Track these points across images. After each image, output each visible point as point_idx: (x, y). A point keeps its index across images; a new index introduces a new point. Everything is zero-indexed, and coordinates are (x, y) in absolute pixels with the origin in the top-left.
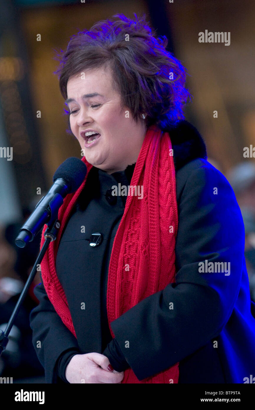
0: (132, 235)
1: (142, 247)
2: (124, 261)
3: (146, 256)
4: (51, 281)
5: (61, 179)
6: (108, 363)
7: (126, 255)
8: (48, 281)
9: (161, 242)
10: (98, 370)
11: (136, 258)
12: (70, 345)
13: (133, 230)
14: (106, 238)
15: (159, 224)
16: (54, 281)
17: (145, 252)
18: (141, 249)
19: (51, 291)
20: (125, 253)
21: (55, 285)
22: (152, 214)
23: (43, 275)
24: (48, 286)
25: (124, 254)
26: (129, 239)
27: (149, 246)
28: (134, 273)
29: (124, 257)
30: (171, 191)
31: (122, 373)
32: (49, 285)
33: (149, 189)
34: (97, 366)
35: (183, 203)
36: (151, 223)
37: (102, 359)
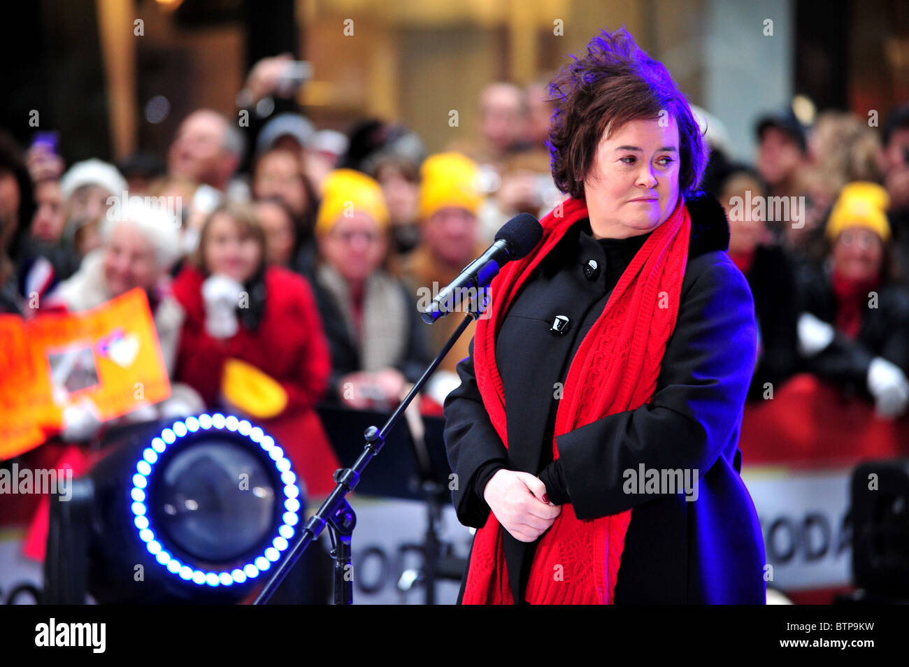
0: (612, 327)
1: (621, 348)
2: (593, 359)
3: (624, 361)
5: (504, 240)
6: (544, 491)
8: (481, 363)
9: (647, 347)
10: (530, 496)
11: (609, 360)
12: (497, 455)
14: (575, 325)
15: (651, 323)
17: (623, 355)
18: (620, 351)
19: (484, 378)
20: (598, 349)
21: (490, 370)
25: (596, 350)
26: (607, 332)
27: (630, 349)
28: (602, 379)
29: (595, 355)
30: (675, 284)
31: (560, 506)
33: (651, 273)
34: (528, 490)
35: (687, 304)
37: (536, 484)
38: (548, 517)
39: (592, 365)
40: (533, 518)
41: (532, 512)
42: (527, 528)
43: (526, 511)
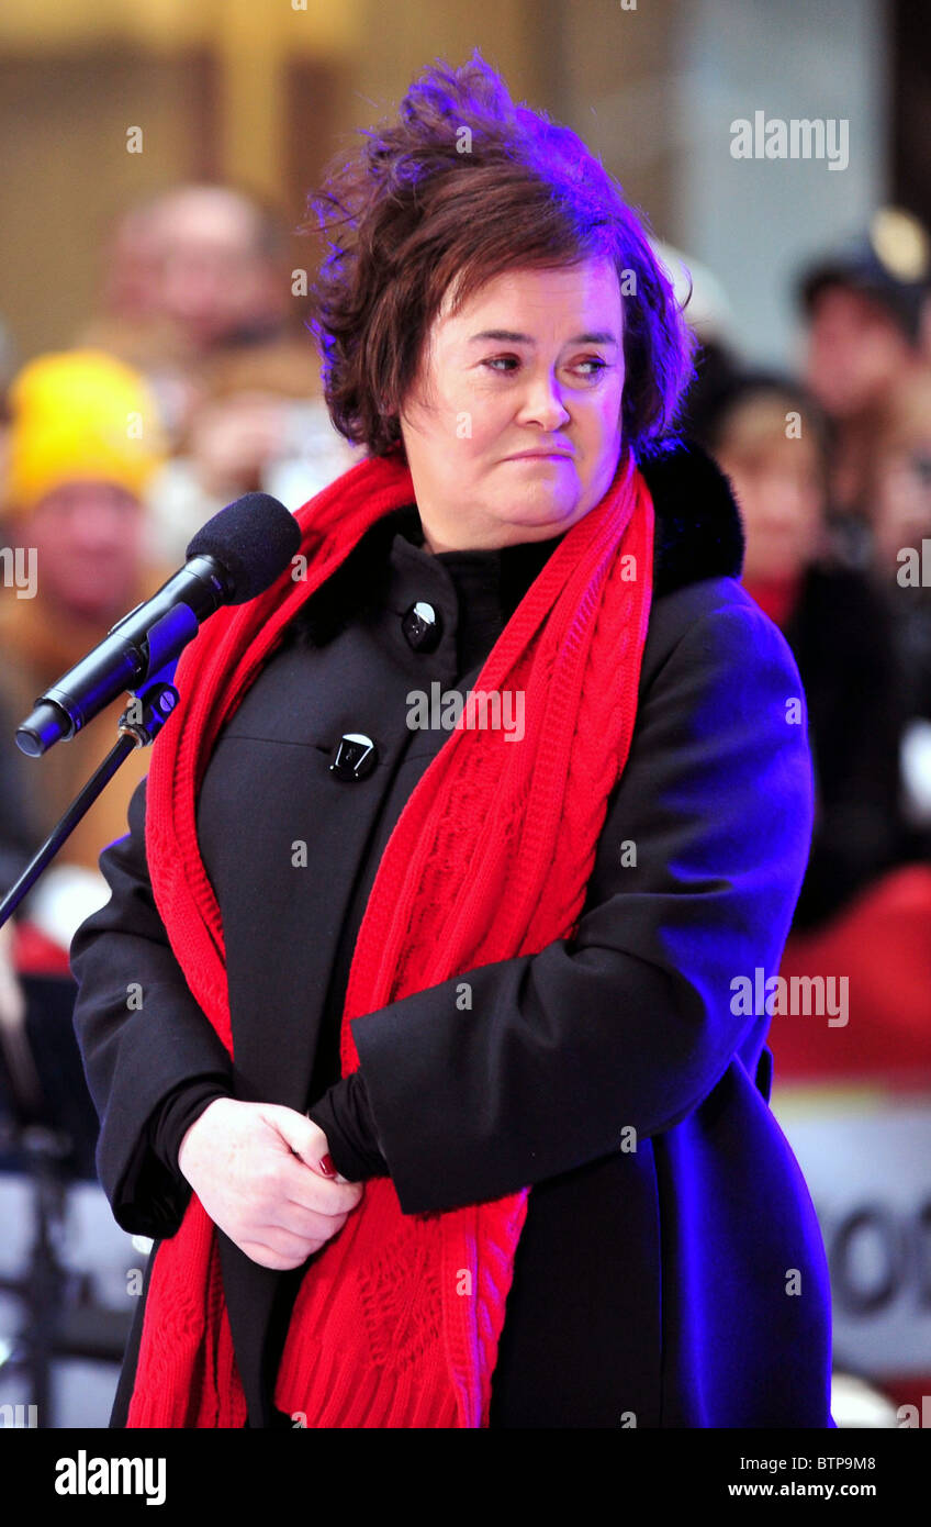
0: (479, 761)
1: (503, 811)
2: (437, 838)
3: (510, 841)
4: (174, 852)
5: (209, 558)
6: (323, 1150)
7: (447, 823)
9: (563, 809)
10: (290, 1159)
11: (475, 840)
12: (208, 1065)
13: (487, 748)
14: (388, 756)
15: (571, 749)
16: (184, 854)
17: (509, 828)
18: (501, 817)
19: (171, 883)
20: (447, 814)
21: (185, 866)
22: (556, 713)
23: (151, 830)
24: (164, 866)
25: (443, 817)
26: (469, 772)
27: (526, 812)
28: (459, 886)
29: (440, 827)
31: (359, 1184)
32: (167, 863)
34: (286, 1149)
36: (545, 742)
37: (305, 1132)
38: (334, 1211)
39: (435, 850)
40: (298, 1211)
41: (295, 1199)
42: (281, 1236)
43: (281, 1195)
